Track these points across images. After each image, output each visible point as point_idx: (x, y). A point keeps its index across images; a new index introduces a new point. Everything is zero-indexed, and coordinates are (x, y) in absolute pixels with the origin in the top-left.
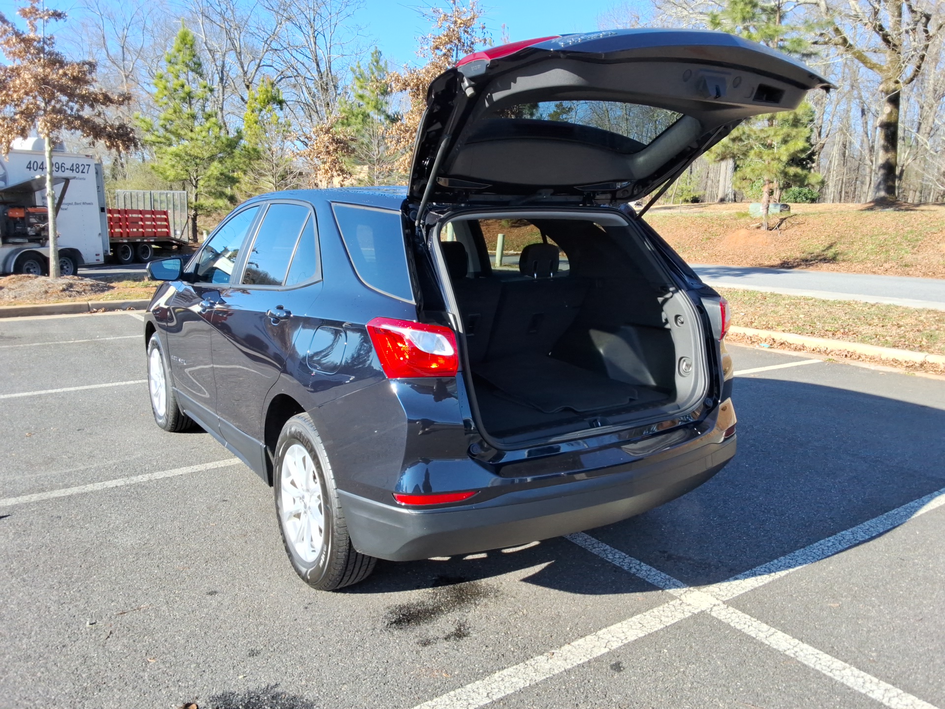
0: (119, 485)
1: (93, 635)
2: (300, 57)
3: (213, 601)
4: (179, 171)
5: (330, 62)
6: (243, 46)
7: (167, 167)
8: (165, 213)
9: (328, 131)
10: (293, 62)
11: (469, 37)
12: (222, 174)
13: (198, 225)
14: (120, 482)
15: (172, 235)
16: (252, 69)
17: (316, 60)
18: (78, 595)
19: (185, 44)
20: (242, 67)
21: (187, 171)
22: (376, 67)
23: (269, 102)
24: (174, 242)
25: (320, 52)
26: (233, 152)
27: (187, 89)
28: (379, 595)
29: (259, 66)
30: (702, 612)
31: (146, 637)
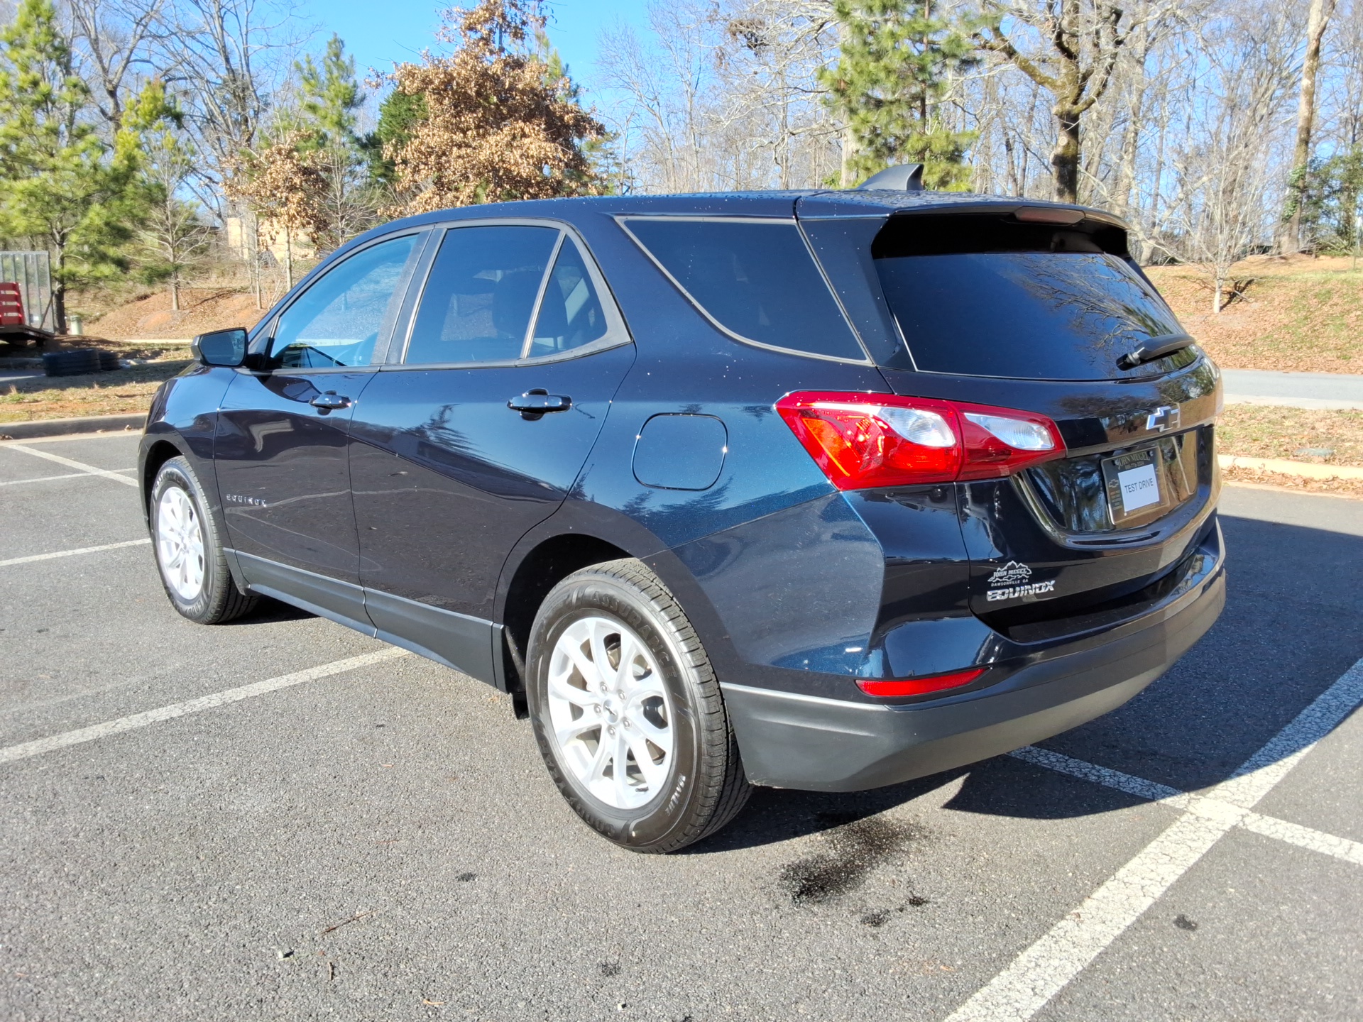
0: (174, 715)
1: (303, 975)
2: (198, 48)
3: (479, 889)
4: (32, 220)
5: (246, 55)
6: (99, 29)
7: (15, 213)
8: (15, 287)
9: (289, 155)
10: (187, 53)
11: (519, 13)
12: (107, 224)
13: (66, 306)
14: (174, 711)
15: (27, 323)
16: (116, 65)
17: (225, 52)
18: (226, 907)
19: (38, 16)
20: (101, 62)
21: (47, 219)
22: (336, 64)
23: (158, 117)
24: (31, 333)
25: (230, 42)
26: (121, 191)
27: (43, 87)
28: (744, 852)
29: (128, 61)
30: (1234, 828)
31: (402, 966)
